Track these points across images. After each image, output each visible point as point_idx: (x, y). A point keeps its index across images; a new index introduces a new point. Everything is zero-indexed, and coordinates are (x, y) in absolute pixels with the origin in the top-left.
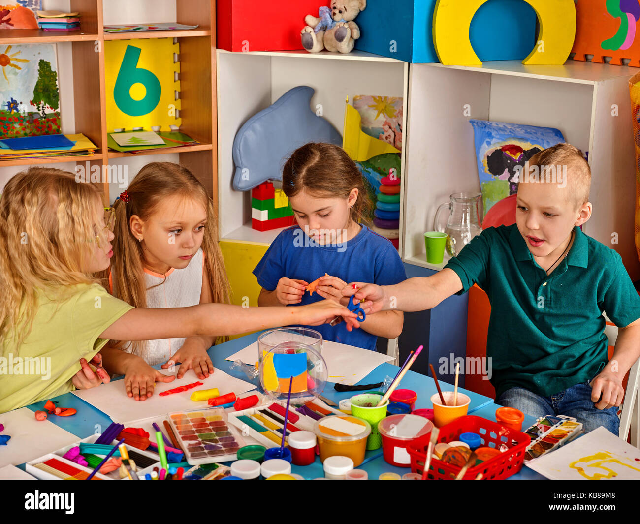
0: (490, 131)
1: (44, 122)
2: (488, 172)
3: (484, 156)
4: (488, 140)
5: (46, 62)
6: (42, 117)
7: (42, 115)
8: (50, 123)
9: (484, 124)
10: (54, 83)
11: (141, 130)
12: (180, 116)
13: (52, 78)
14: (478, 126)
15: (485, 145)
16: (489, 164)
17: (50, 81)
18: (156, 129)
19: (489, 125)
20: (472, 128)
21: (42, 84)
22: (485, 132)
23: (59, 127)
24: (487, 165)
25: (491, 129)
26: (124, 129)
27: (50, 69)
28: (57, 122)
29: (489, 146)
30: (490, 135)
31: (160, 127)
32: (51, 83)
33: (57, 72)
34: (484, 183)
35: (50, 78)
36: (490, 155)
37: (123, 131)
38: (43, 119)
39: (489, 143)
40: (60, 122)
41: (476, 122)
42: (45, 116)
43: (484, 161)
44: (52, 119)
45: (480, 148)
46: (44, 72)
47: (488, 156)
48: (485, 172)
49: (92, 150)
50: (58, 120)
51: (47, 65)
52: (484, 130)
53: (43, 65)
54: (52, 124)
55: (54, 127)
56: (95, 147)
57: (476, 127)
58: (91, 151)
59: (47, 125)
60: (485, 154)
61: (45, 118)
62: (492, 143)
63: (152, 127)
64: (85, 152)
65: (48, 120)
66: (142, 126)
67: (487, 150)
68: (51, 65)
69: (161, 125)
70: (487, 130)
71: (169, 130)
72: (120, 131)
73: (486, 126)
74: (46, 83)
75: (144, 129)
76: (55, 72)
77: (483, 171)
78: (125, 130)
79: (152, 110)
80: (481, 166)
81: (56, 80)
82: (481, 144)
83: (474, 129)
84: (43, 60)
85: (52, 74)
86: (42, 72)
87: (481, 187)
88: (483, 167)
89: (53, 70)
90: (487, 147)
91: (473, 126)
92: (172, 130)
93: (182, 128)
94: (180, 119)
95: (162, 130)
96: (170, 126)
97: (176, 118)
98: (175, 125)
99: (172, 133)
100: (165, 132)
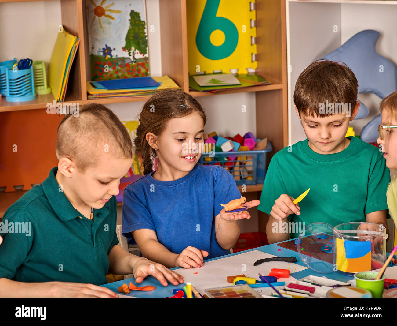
1: (134, 66)
5: (136, 12)
7: (132, 60)
8: (139, 67)
10: (143, 31)
11: (221, 73)
12: (256, 60)
18: (235, 72)
23: (147, 70)
26: (205, 72)
27: (140, 19)
31: (238, 70)
32: (140, 31)
35: (140, 27)
37: (205, 74)
40: (148, 66)
44: (141, 64)
50: (146, 64)
51: (137, 15)
53: (133, 15)
55: (143, 70)
59: (137, 69)
61: (135, 62)
65: (138, 64)
68: (140, 15)
71: (246, 72)
72: (202, 73)
74: (136, 31)
75: (223, 72)
76: (144, 21)
78: (207, 73)
79: (231, 55)
81: (145, 28)
85: (141, 23)
86: (132, 21)
92: (248, 73)
93: (258, 70)
94: (256, 63)
95: (240, 73)
96: (247, 69)
97: (252, 62)
98: (251, 68)
99: (249, 75)
100: (242, 74)
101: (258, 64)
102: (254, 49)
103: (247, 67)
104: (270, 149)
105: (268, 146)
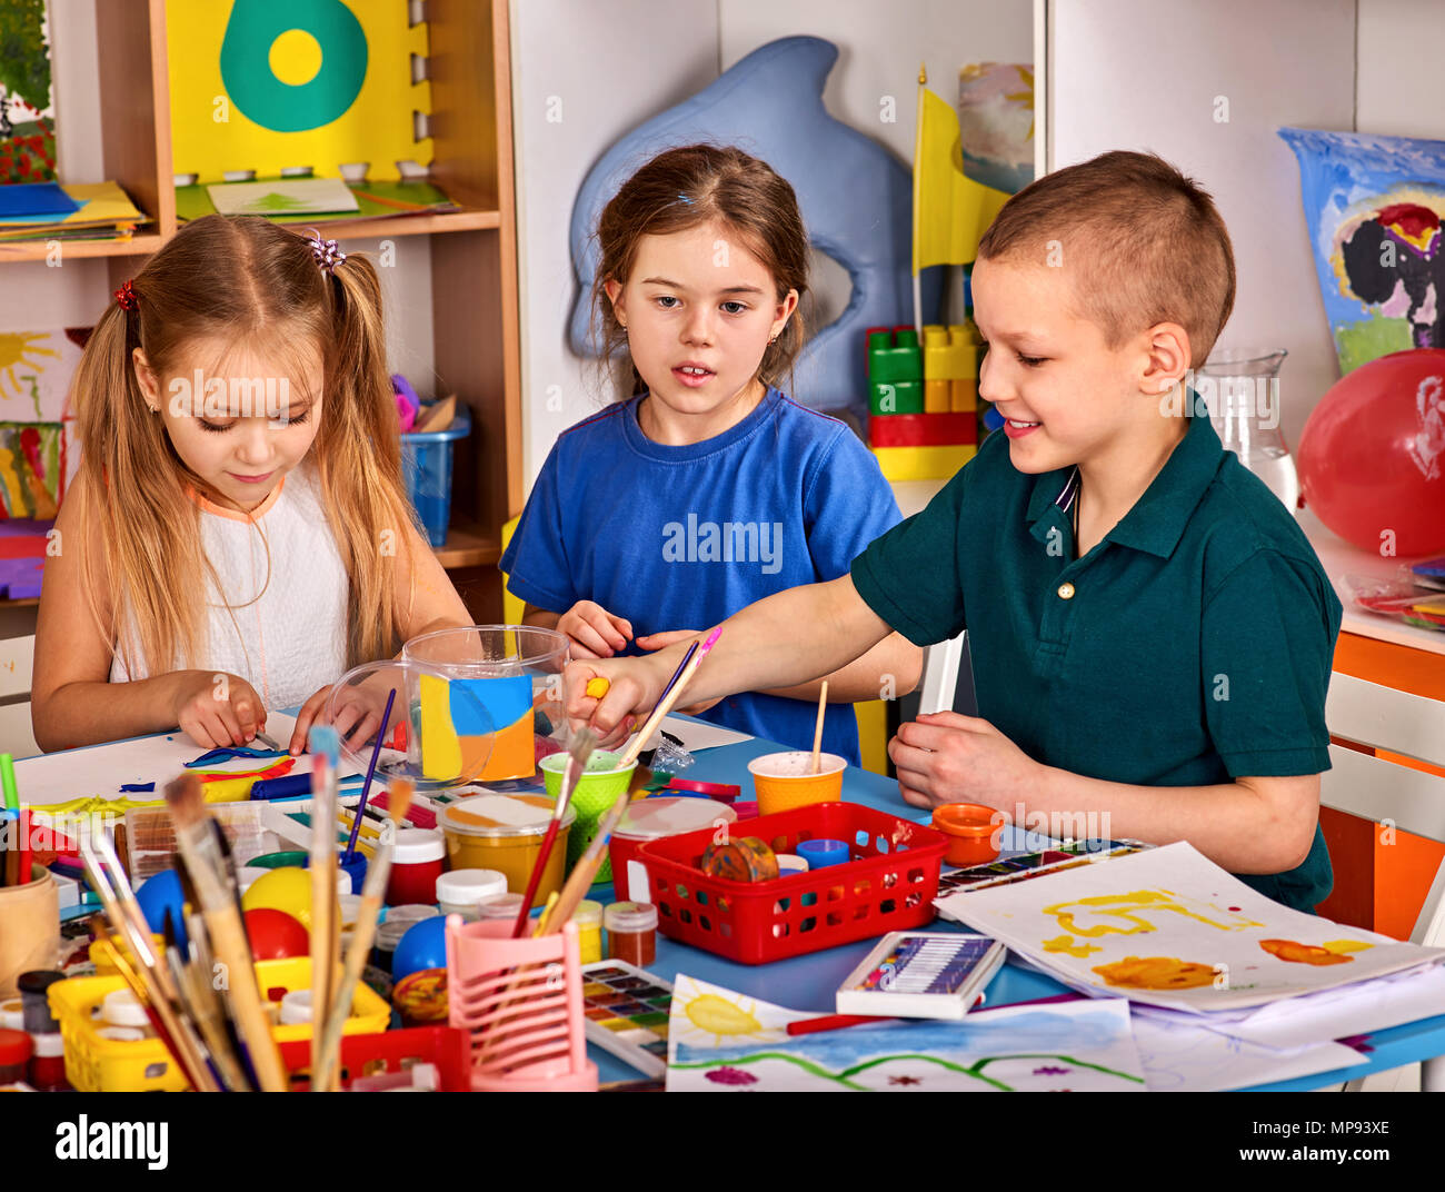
0: (1345, 163)
1: (6, 146)
2: (1349, 293)
3: (1334, 241)
4: (1340, 191)
6: (2, 133)
8: (23, 150)
9: (1322, 142)
11: (308, 174)
12: (432, 134)
13: (29, 16)
14: (1306, 146)
15: (1332, 207)
16: (1349, 266)
17: (24, 25)
18: (355, 173)
19: (1337, 145)
20: (1292, 155)
21: (1, 32)
22: (1329, 166)
23: (51, 163)
24: (1342, 272)
25: (1344, 156)
26: (254, 173)
28: (46, 148)
29: (1342, 211)
30: (1343, 176)
31: (368, 166)
32: (26, 30)
34: (1341, 329)
35: (24, 16)
36: (1349, 240)
37: (252, 178)
38: (4, 139)
39: (1342, 202)
40: (53, 147)
41: (1298, 136)
42: (8, 128)
43: (1335, 260)
44: (30, 140)
45: (1319, 217)
47: (1344, 245)
48: (1341, 294)
49: (130, 224)
50: (47, 142)
52: (1325, 161)
54: (30, 154)
55: (37, 163)
56: (139, 215)
57: (1303, 151)
58: (125, 227)
59: (14, 156)
60: (1336, 235)
61: (8, 134)
62: (1351, 200)
63: (341, 167)
64: (106, 230)
65: (19, 142)
66: (308, 163)
67: (1340, 224)
69: (368, 160)
70: (1336, 161)
71: (394, 176)
72: (243, 176)
73: (1328, 149)
74: (13, 29)
75: (316, 172)
77: (1335, 292)
78: (259, 175)
79: (341, 114)
80: (1329, 275)
82: (1320, 204)
83: (1299, 157)
87: (1336, 340)
88: (1334, 279)
90: (1338, 212)
91: (1294, 148)
92: (404, 178)
93: (438, 170)
94: (427, 146)
95: (373, 176)
96: (398, 164)
97: (417, 140)
98: (412, 161)
99: (404, 184)
100: (382, 182)
101: (436, 150)
102: (421, 98)
103: (399, 156)
104: (461, 431)
105: (458, 419)
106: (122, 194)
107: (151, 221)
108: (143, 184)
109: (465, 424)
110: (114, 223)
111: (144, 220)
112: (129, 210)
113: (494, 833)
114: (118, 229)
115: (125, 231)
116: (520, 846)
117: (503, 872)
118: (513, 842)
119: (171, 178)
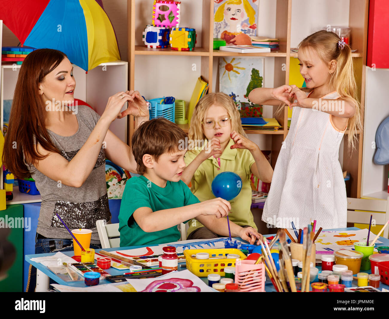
1: (252, 109)
5: (256, 70)
6: (251, 106)
7: (251, 105)
8: (256, 110)
10: (260, 84)
13: (259, 81)
17: (258, 83)
21: (253, 84)
23: (261, 113)
27: (259, 75)
28: (261, 110)
32: (259, 84)
33: (263, 77)
35: (258, 81)
38: (252, 108)
40: (262, 110)
42: (253, 105)
44: (257, 108)
46: (254, 76)
49: (277, 128)
50: (261, 109)
51: (257, 72)
53: (254, 72)
54: (257, 111)
55: (258, 113)
56: (279, 125)
58: (276, 128)
59: (254, 111)
61: (253, 107)
64: (272, 128)
65: (255, 109)
68: (259, 72)
74: (255, 84)
76: (262, 77)
81: (262, 82)
84: (255, 69)
85: (260, 78)
86: (253, 76)
89: (260, 75)
104: (347, 179)
105: (347, 176)
106: (276, 121)
107: (282, 127)
108: (281, 119)
109: (348, 177)
110: (274, 127)
111: (281, 127)
112: (278, 125)
113: (345, 257)
114: (275, 128)
115: (276, 129)
116: (351, 261)
117: (347, 265)
118: (349, 260)
119: (287, 118)
